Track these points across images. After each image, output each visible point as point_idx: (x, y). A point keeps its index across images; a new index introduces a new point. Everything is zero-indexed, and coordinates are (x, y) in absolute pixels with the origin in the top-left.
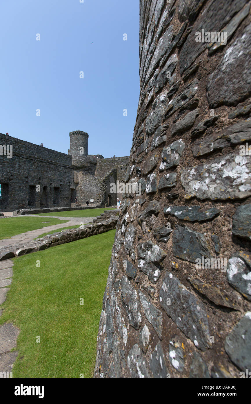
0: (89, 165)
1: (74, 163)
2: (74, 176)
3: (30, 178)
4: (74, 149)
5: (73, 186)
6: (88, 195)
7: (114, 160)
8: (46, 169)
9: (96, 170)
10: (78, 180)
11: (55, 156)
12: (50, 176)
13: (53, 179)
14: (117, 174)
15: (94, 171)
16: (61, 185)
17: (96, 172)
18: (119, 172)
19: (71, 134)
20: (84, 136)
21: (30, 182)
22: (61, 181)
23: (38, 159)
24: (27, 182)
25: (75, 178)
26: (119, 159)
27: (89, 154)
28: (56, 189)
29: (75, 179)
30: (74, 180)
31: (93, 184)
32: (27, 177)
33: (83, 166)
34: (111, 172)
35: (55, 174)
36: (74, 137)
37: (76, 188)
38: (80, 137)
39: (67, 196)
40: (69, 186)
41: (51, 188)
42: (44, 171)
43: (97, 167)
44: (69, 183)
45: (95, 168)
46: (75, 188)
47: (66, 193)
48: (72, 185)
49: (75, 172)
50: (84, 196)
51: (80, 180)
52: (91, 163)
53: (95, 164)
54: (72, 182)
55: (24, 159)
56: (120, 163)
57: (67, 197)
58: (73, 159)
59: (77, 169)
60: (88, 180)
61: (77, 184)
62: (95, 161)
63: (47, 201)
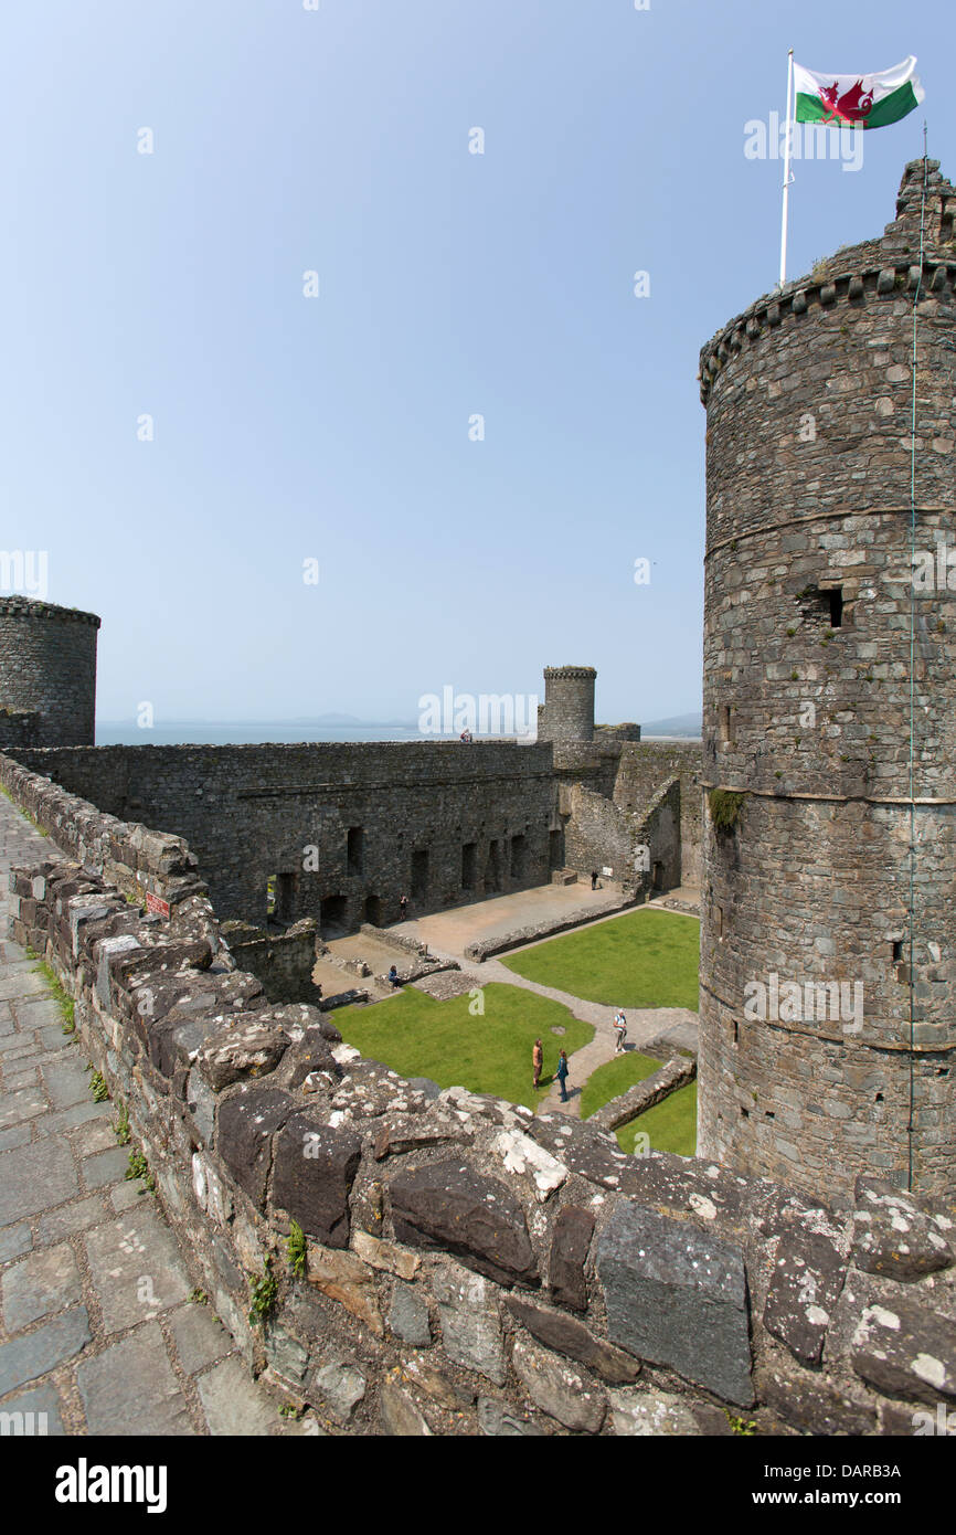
0: (598, 763)
1: (560, 764)
2: (558, 795)
3: (465, 829)
4: (556, 718)
5: (556, 823)
6: (597, 852)
7: (673, 753)
8: (495, 797)
9: (619, 775)
10: (569, 806)
11: (514, 758)
12: (503, 811)
13: (511, 816)
14: (682, 795)
15: (614, 776)
16: (527, 827)
17: (617, 781)
18: (685, 789)
19: (550, 676)
20: (584, 681)
21: (464, 837)
22: (527, 819)
23: (479, 777)
24: (459, 839)
25: (561, 800)
26: (688, 753)
27: (598, 721)
28: (517, 839)
29: (562, 805)
30: (557, 809)
31: (612, 826)
32: (459, 829)
33: (583, 769)
34: (665, 796)
35: (514, 804)
36: (558, 685)
37: (563, 827)
38: (574, 684)
39: (540, 854)
40: (546, 825)
41: (505, 841)
42: (492, 802)
43: (621, 767)
44: (547, 817)
45: (617, 768)
46: (559, 828)
47: (539, 846)
48: (553, 822)
49: (562, 785)
50: (586, 854)
51: (573, 807)
52: (604, 757)
53: (615, 758)
54: (553, 813)
55: (454, 787)
56: (690, 762)
57: (542, 858)
58: (556, 752)
59: (567, 777)
60: (595, 811)
61: (567, 817)
62: (615, 751)
63: (496, 874)
